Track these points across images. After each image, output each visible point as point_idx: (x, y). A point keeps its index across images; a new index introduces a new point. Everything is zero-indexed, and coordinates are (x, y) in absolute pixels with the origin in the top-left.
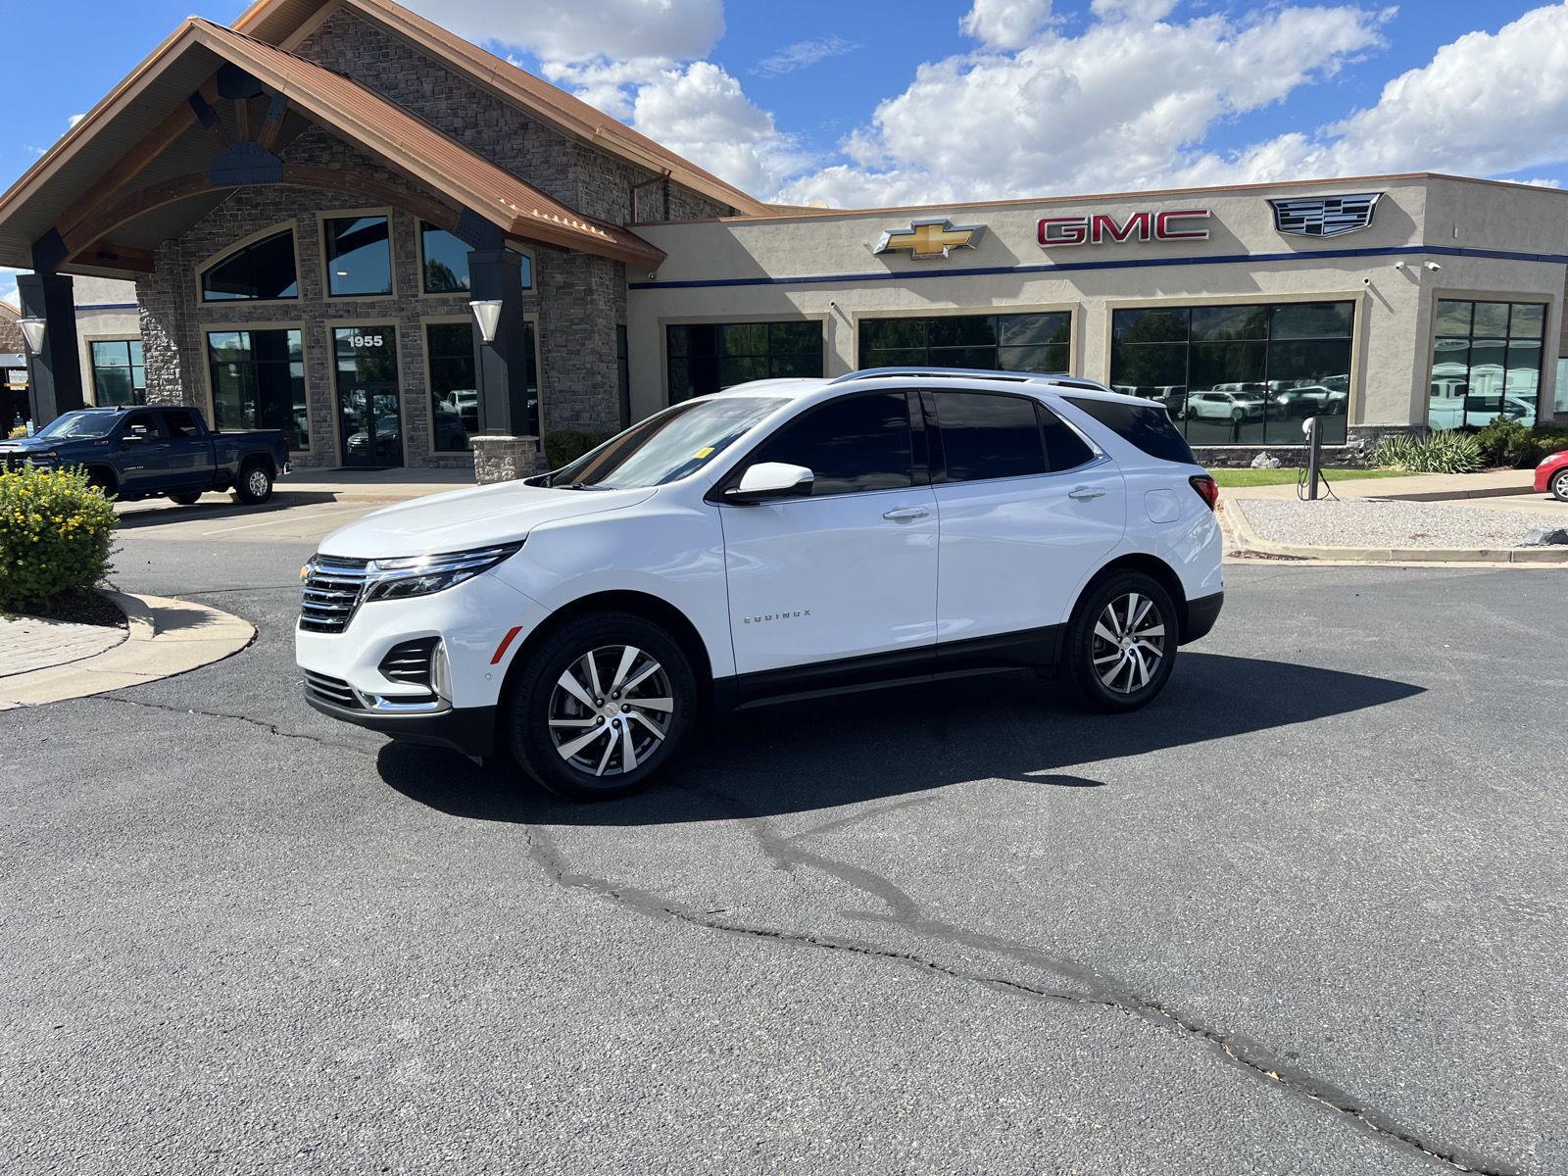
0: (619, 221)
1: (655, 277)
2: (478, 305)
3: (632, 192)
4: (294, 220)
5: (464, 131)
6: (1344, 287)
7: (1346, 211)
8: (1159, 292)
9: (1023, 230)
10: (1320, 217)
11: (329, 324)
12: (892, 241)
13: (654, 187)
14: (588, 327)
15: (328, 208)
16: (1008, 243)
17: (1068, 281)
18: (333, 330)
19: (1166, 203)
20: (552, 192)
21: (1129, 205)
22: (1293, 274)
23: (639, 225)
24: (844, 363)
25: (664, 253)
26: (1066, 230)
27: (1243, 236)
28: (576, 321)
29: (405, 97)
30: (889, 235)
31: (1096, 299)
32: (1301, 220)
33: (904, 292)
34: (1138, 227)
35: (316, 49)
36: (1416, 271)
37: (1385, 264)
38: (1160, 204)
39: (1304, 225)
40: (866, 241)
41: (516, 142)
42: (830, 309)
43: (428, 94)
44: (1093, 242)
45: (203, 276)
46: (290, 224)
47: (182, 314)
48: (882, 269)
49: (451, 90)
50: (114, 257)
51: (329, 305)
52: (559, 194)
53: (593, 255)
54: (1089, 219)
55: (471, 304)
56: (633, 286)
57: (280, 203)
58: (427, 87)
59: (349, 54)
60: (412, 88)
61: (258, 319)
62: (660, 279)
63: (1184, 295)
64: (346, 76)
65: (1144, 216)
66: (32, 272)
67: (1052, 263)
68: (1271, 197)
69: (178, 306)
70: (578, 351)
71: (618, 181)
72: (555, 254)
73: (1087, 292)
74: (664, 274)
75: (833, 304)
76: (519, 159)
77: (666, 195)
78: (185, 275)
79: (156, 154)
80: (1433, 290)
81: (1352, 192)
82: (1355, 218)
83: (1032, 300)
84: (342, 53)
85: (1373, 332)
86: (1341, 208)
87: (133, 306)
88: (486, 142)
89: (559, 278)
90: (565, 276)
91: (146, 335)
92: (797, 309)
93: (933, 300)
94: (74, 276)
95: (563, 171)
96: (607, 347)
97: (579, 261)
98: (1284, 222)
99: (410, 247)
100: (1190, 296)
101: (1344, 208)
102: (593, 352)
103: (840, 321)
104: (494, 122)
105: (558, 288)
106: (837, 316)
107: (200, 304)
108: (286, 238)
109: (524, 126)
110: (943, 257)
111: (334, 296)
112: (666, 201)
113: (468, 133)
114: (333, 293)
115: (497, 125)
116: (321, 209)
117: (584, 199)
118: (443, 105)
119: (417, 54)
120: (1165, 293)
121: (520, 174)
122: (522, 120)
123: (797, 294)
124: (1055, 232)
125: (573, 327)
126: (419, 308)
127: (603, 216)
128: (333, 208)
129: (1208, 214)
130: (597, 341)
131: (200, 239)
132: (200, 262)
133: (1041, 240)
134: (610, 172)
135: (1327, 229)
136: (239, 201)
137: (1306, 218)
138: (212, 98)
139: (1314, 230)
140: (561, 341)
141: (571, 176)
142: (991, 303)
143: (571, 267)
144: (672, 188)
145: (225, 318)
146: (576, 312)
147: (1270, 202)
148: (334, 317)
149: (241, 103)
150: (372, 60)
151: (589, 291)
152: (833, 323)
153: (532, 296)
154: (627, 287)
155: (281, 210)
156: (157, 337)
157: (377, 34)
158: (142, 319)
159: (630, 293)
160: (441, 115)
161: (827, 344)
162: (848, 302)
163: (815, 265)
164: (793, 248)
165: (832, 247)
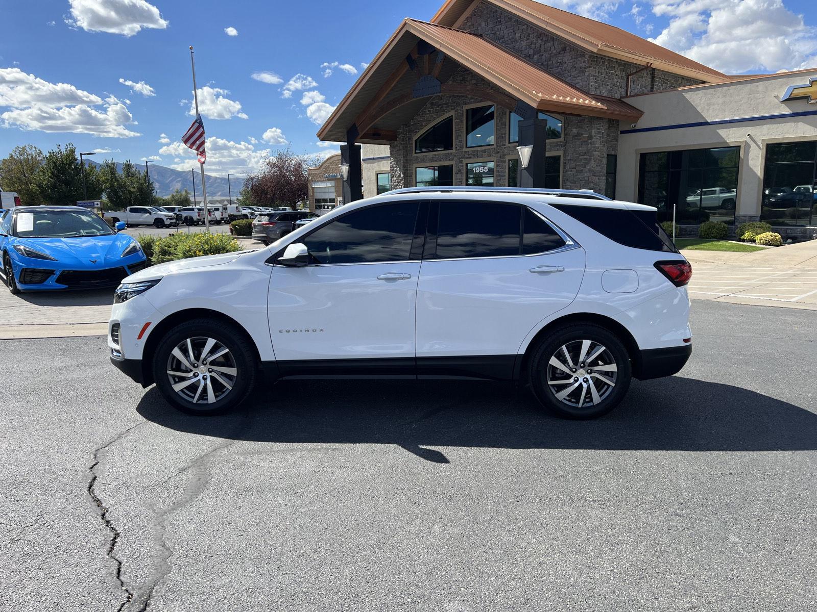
0: (617, 96)
1: (636, 126)
2: (521, 148)
3: (628, 79)
4: (454, 111)
5: (533, 56)
11: (465, 161)
12: (794, 92)
13: (644, 73)
14: (588, 157)
15: (469, 103)
18: (467, 164)
20: (576, 84)
23: (631, 96)
24: (755, 173)
25: (641, 111)
28: (582, 154)
29: (507, 42)
30: (792, 89)
33: (801, 125)
35: (469, 24)
40: (775, 94)
41: (559, 59)
42: (747, 139)
43: (518, 39)
45: (416, 141)
46: (452, 113)
47: (407, 160)
48: (788, 111)
49: (529, 34)
50: (379, 135)
51: (465, 152)
52: (579, 84)
53: (594, 117)
55: (517, 148)
56: (622, 132)
57: (448, 103)
58: (518, 35)
59: (483, 24)
60: (510, 37)
61: (436, 161)
62: (639, 126)
64: (481, 36)
66: (346, 144)
69: (405, 156)
70: (582, 170)
71: (618, 73)
72: (574, 118)
74: (641, 124)
75: (749, 135)
76: (560, 68)
77: (653, 78)
78: (409, 142)
79: (392, 86)
84: (480, 25)
87: (388, 157)
88: (544, 61)
89: (575, 131)
90: (578, 129)
91: (392, 170)
92: (724, 139)
94: (361, 144)
95: (582, 71)
96: (599, 168)
97: (586, 120)
99: (504, 120)
102: (590, 170)
103: (753, 145)
104: (549, 49)
105: (574, 136)
106: (751, 143)
107: (414, 155)
108: (449, 121)
109: (564, 49)
111: (469, 147)
112: (653, 81)
113: (536, 57)
114: (468, 146)
115: (550, 50)
116: (465, 104)
117: (593, 85)
118: (524, 43)
119: (514, 18)
121: (559, 77)
122: (563, 45)
123: (725, 130)
125: (580, 157)
126: (506, 152)
127: (606, 94)
128: (471, 103)
130: (593, 164)
131: (416, 124)
132: (415, 134)
134: (613, 68)
136: (432, 104)
138: (415, 56)
140: (573, 165)
141: (587, 74)
143: (582, 124)
144: (656, 73)
145: (423, 161)
146: (582, 149)
148: (467, 158)
149: (426, 57)
150: (493, 26)
151: (590, 137)
152: (747, 146)
153: (561, 142)
154: (619, 132)
155: (448, 107)
156: (396, 171)
157: (496, 11)
158: (391, 163)
159: (620, 136)
160: (523, 49)
161: (743, 160)
162: (760, 133)
163: (738, 112)
164: (724, 102)
165: (752, 99)
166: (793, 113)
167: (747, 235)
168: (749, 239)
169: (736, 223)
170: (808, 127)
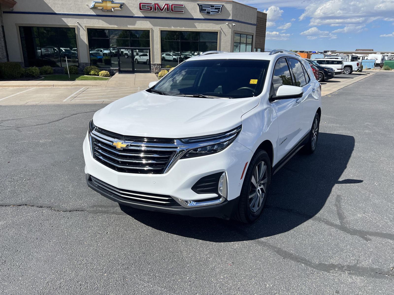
1: (13, 10)
6: (215, 28)
7: (216, 9)
8: (172, 27)
9: (135, 5)
10: (209, 9)
12: (96, 4)
16: (131, 9)
17: (148, 21)
19: (173, 2)
21: (164, 1)
22: (204, 24)
24: (84, 42)
25: (15, 2)
26: (147, 7)
27: (192, 13)
30: (95, 3)
31: (156, 27)
32: (205, 10)
33: (101, 21)
34: (166, 8)
36: (230, 25)
37: (224, 23)
38: (171, 2)
39: (206, 11)
40: (87, 4)
42: (77, 24)
44: (154, 11)
48: (93, 13)
54: (153, 4)
56: (5, 12)
63: (179, 28)
65: (168, 5)
67: (144, 16)
68: (198, 3)
73: (154, 25)
74: (16, 9)
75: (78, 23)
80: (234, 31)
81: (216, 4)
82: (217, 11)
83: (139, 27)
85: (222, 40)
86: (214, 8)
92: (66, 24)
93: (110, 24)
98: (202, 10)
100: (180, 28)
101: (215, 8)
103: (81, 28)
106: (80, 27)
110: (112, 11)
120: (174, 27)
123: (66, 19)
124: (144, 7)
129: (183, 6)
133: (140, 9)
135: (212, 13)
137: (207, 9)
139: (208, 13)
142: (127, 27)
147: (198, 4)
152: (79, 29)
154: (2, 12)
159: (3, 14)
161: (77, 35)
162: (83, 23)
163: (70, 10)
164: (63, 4)
165: (76, 5)
166: (96, 15)
167: (92, 72)
168: (93, 74)
169: (80, 67)
170: (104, 22)
